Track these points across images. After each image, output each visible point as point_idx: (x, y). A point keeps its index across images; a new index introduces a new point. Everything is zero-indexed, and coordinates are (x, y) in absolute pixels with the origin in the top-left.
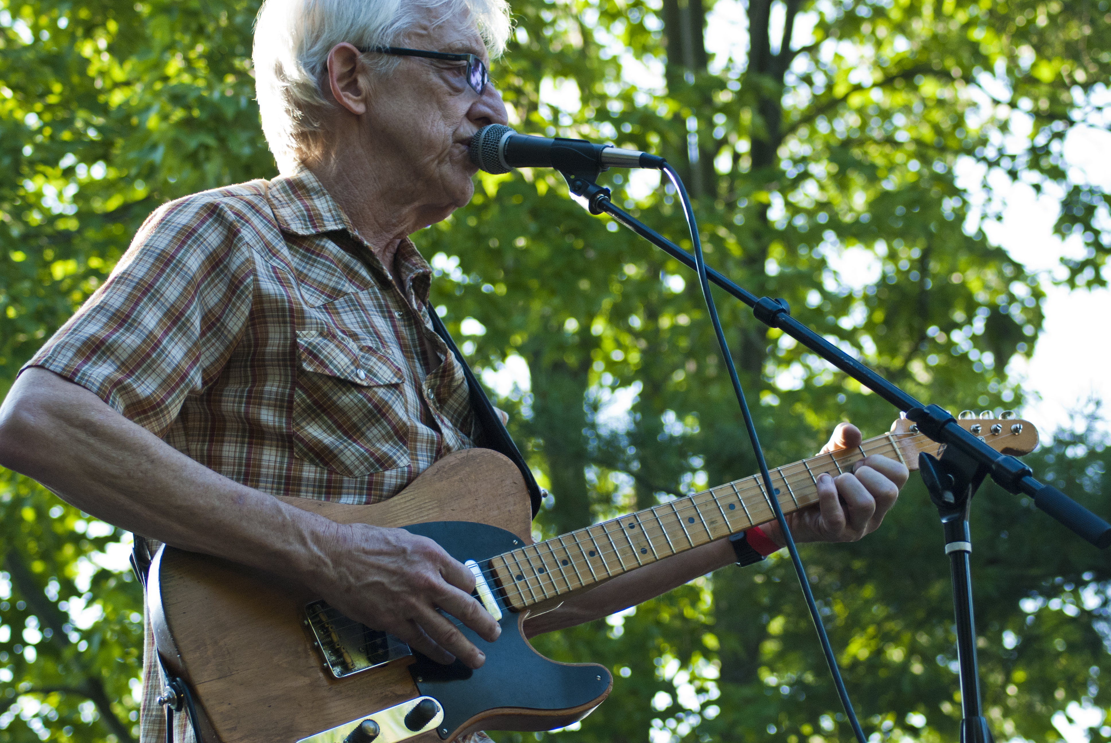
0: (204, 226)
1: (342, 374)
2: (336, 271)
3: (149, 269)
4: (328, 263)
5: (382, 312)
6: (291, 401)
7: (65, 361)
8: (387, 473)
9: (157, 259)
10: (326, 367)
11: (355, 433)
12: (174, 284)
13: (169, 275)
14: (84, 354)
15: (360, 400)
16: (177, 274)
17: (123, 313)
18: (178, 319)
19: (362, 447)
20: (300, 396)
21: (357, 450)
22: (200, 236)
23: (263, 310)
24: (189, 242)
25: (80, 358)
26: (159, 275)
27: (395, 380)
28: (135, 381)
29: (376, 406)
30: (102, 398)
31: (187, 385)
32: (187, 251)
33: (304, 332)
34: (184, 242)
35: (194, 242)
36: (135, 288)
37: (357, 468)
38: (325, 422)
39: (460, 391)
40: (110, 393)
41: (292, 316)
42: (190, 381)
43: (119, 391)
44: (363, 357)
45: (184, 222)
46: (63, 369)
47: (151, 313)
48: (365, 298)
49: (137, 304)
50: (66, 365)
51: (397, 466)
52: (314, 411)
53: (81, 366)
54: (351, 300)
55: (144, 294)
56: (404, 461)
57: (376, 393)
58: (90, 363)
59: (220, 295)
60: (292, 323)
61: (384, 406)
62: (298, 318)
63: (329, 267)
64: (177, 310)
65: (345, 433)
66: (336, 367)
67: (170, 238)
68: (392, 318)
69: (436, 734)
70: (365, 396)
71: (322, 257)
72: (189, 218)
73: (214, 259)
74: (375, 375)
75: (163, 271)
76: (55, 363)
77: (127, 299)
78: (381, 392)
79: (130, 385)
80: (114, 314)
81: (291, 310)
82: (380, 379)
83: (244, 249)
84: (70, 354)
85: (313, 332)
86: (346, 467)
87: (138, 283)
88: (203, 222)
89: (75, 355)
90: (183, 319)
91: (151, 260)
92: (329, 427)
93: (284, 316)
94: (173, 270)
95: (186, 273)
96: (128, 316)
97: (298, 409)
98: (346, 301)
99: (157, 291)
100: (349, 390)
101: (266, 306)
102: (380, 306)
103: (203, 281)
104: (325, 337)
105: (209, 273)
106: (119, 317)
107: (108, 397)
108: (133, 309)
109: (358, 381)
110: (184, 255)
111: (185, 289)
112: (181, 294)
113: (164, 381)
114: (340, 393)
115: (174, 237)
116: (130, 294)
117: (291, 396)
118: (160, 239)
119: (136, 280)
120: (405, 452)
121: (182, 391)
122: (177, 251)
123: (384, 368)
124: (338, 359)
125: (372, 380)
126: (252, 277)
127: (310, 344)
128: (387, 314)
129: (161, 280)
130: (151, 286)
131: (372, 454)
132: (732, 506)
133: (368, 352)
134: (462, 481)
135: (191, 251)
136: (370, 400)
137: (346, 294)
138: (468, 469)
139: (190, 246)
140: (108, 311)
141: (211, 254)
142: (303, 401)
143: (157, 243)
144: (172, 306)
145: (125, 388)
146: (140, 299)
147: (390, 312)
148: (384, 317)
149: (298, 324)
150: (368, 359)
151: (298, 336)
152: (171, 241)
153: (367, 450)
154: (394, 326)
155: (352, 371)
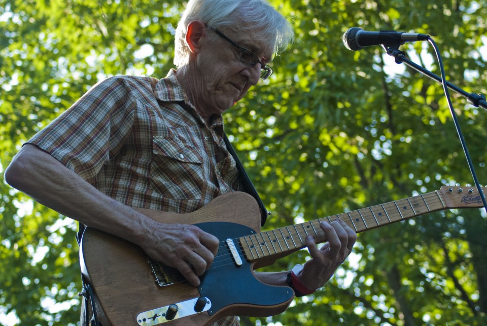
0: (117, 88)
1: (172, 155)
2: (178, 117)
3: (90, 107)
4: (175, 113)
5: (199, 136)
6: (150, 166)
7: (48, 146)
8: (189, 201)
9: (94, 102)
10: (164, 152)
11: (177, 182)
12: (101, 113)
13: (99, 110)
14: (57, 144)
15: (180, 168)
16: (103, 109)
17: (76, 126)
18: (102, 128)
19: (180, 187)
20: (154, 164)
21: (177, 188)
22: (115, 92)
23: (139, 125)
24: (109, 95)
25: (55, 146)
26: (94, 110)
27: (199, 162)
28: (79, 157)
29: (188, 171)
30: (63, 163)
31: (103, 159)
32: (108, 99)
33: (157, 137)
34: (107, 95)
35: (112, 95)
36: (83, 115)
37: (176, 196)
38: (164, 176)
39: (232, 172)
40: (67, 161)
41: (151, 129)
42: (105, 157)
43: (72, 160)
44: (186, 150)
45: (108, 86)
46: (47, 149)
47: (89, 127)
48: (191, 129)
49: (82, 123)
50: (49, 148)
51: (195, 199)
52: (159, 171)
53: (55, 149)
54: (184, 129)
55: (87, 118)
56: (198, 197)
57: (188, 166)
58: (59, 148)
59: (121, 119)
60: (151, 132)
61: (192, 172)
62: (154, 130)
63: (175, 115)
64: (102, 124)
65: (173, 181)
66: (169, 152)
67: (101, 92)
68: (203, 139)
69: (207, 313)
70: (183, 166)
71: (173, 111)
72: (110, 84)
73: (120, 103)
74: (190, 158)
75: (96, 107)
76: (44, 146)
77: (78, 120)
78: (191, 166)
79: (77, 158)
80: (72, 126)
81: (151, 127)
82: (191, 160)
83: (132, 98)
84: (51, 143)
85: (161, 137)
86: (171, 195)
87: (84, 113)
88: (117, 87)
89: (53, 144)
90: (104, 128)
91: (91, 103)
92: (166, 179)
93: (148, 129)
94: (101, 107)
95: (107, 108)
96: (78, 128)
97: (153, 170)
98: (181, 129)
99: (93, 117)
100: (175, 162)
101: (140, 123)
102: (198, 133)
103: (113, 112)
104: (166, 139)
105: (117, 109)
106: (74, 128)
107: (66, 163)
108: (81, 125)
109: (180, 159)
110: (106, 100)
111: (106, 115)
112: (104, 117)
113: (93, 157)
114: (171, 164)
115: (103, 92)
116: (80, 118)
117: (150, 164)
118: (97, 93)
119: (84, 111)
120: (200, 193)
121: (101, 162)
122: (104, 98)
123: (195, 156)
124: (171, 149)
125: (188, 159)
126: (134, 111)
127: (158, 142)
128: (201, 137)
129: (95, 112)
130: (90, 115)
131: (184, 191)
132: (357, 220)
133: (189, 148)
134: (229, 205)
135: (110, 99)
136: (185, 168)
137: (182, 126)
138: (232, 200)
139: (110, 97)
140: (69, 124)
141: (118, 101)
142: (155, 166)
143: (95, 95)
144: (100, 123)
145: (74, 159)
146: (84, 121)
147: (202, 136)
148: (199, 138)
149: (154, 133)
150: (188, 151)
151: (154, 139)
152: (101, 94)
153: (182, 189)
154: (204, 142)
155: (177, 155)
